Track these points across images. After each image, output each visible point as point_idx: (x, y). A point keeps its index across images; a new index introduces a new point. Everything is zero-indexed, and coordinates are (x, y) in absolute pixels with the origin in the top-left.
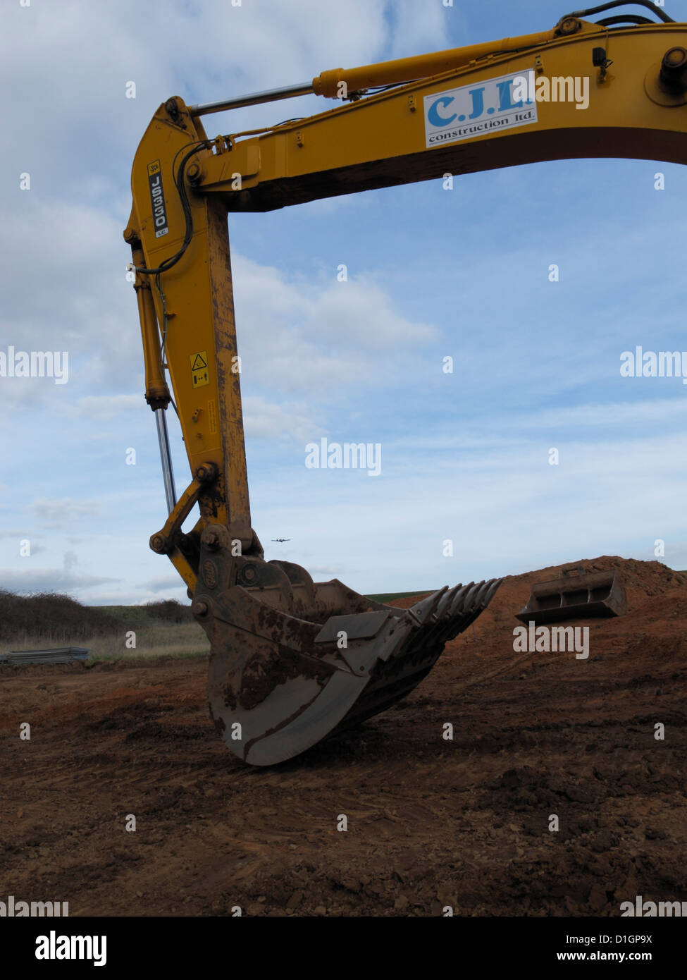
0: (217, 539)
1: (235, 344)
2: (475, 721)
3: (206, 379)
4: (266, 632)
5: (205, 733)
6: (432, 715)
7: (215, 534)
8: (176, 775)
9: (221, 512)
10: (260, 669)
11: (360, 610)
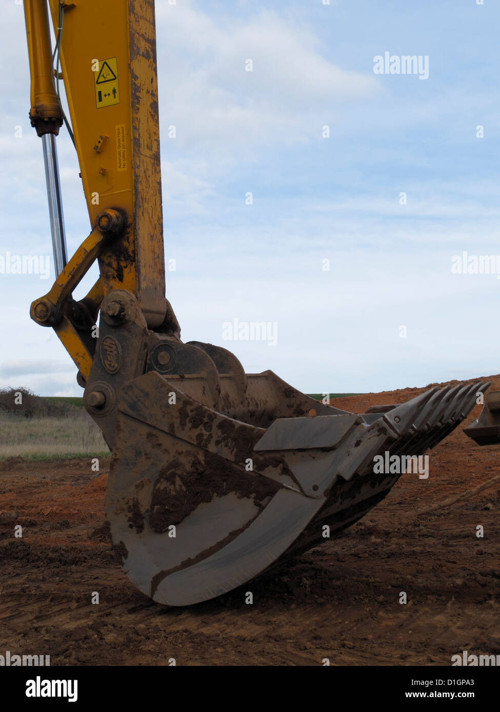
0: (122, 309)
1: (154, 51)
2: (439, 560)
3: (115, 97)
4: (189, 433)
5: (88, 557)
6: (380, 549)
7: (119, 302)
8: (59, 611)
9: (128, 274)
10: (178, 481)
11: (300, 412)
